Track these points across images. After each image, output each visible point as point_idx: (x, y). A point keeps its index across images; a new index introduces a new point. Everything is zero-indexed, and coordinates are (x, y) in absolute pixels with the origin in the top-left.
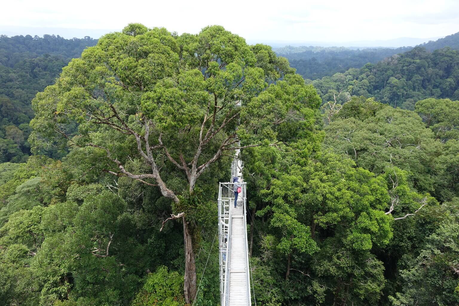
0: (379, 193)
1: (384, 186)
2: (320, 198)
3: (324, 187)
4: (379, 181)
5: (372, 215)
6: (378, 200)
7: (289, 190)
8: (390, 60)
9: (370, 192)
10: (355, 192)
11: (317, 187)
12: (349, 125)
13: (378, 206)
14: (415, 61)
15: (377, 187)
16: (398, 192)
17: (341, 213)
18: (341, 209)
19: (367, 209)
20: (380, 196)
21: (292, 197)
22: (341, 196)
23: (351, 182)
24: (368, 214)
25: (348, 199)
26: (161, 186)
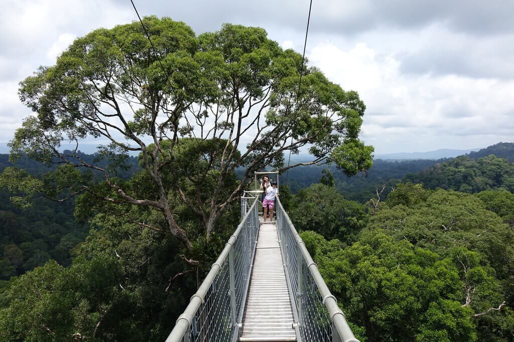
0: (448, 277)
1: (453, 270)
2: (374, 285)
3: (378, 272)
4: (446, 264)
5: (444, 307)
6: (449, 286)
7: (334, 277)
8: (432, 169)
9: (436, 276)
10: (417, 277)
11: (369, 272)
12: (398, 213)
13: (450, 295)
14: (460, 170)
15: (445, 270)
16: (472, 275)
17: (404, 303)
18: (402, 299)
19: (437, 298)
20: (450, 282)
21: (337, 286)
22: (401, 282)
23: (411, 265)
24: (439, 304)
25: (410, 285)
26: (170, 220)
